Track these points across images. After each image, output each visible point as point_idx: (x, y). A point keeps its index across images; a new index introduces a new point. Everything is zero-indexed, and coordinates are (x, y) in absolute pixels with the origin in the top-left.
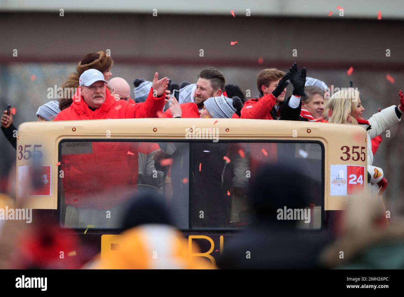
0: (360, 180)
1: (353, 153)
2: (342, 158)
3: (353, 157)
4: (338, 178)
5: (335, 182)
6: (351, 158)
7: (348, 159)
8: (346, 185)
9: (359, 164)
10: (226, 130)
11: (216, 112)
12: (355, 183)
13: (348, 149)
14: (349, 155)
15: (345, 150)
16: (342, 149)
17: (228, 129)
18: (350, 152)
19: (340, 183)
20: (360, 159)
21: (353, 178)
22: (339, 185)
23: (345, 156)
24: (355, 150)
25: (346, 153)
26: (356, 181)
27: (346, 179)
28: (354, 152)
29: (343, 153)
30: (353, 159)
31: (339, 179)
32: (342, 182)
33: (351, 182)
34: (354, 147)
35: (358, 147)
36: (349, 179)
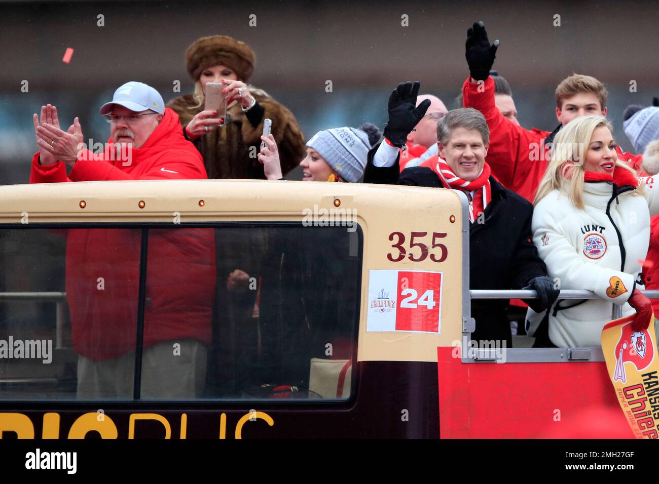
0: (426, 299)
1: (412, 245)
2: (389, 256)
3: (411, 254)
4: (381, 296)
5: (375, 305)
6: (407, 255)
7: (401, 258)
8: (394, 311)
9: (427, 267)
10: (199, 204)
11: (346, 165)
12: (414, 306)
13: (402, 238)
14: (403, 251)
15: (396, 239)
16: (391, 238)
17: (203, 201)
18: (406, 245)
19: (384, 305)
20: (428, 257)
21: (409, 295)
22: (382, 310)
23: (396, 253)
24: (417, 240)
25: (398, 246)
26: (415, 301)
27: (395, 298)
28: (414, 243)
29: (393, 246)
30: (411, 258)
31: (383, 298)
32: (388, 304)
33: (404, 304)
34: (414, 234)
35: (424, 234)
36: (400, 298)
